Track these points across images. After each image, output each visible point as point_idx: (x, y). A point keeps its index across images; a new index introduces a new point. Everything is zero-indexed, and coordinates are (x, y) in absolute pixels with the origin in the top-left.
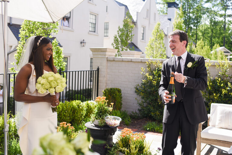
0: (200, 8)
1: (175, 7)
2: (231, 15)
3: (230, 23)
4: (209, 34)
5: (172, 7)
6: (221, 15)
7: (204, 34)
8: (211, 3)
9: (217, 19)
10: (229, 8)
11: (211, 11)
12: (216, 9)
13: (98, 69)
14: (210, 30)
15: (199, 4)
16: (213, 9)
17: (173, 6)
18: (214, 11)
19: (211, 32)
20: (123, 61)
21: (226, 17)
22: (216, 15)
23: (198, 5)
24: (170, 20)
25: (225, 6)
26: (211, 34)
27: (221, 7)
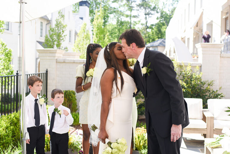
0: (107, 7)
1: (86, 5)
2: (135, 16)
3: (135, 24)
4: (116, 33)
5: (83, 6)
6: (127, 15)
7: (112, 33)
8: (117, 3)
9: (123, 19)
10: (134, 8)
11: (118, 11)
12: (122, 9)
13: (47, 71)
14: (117, 30)
15: (107, 4)
16: (119, 9)
17: (85, 5)
18: (121, 11)
19: (118, 31)
20: (74, 63)
21: (131, 17)
22: (123, 15)
23: (105, 4)
24: (82, 18)
25: (130, 6)
26: (118, 34)
27: (127, 8)
